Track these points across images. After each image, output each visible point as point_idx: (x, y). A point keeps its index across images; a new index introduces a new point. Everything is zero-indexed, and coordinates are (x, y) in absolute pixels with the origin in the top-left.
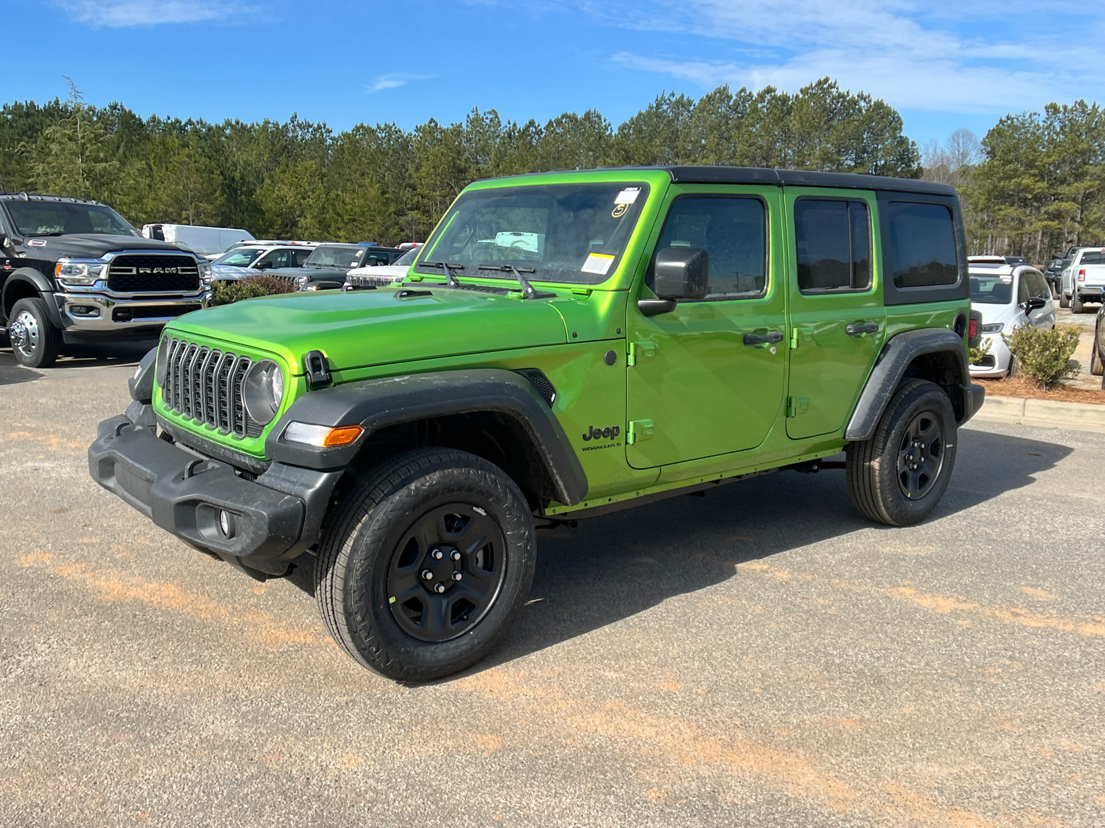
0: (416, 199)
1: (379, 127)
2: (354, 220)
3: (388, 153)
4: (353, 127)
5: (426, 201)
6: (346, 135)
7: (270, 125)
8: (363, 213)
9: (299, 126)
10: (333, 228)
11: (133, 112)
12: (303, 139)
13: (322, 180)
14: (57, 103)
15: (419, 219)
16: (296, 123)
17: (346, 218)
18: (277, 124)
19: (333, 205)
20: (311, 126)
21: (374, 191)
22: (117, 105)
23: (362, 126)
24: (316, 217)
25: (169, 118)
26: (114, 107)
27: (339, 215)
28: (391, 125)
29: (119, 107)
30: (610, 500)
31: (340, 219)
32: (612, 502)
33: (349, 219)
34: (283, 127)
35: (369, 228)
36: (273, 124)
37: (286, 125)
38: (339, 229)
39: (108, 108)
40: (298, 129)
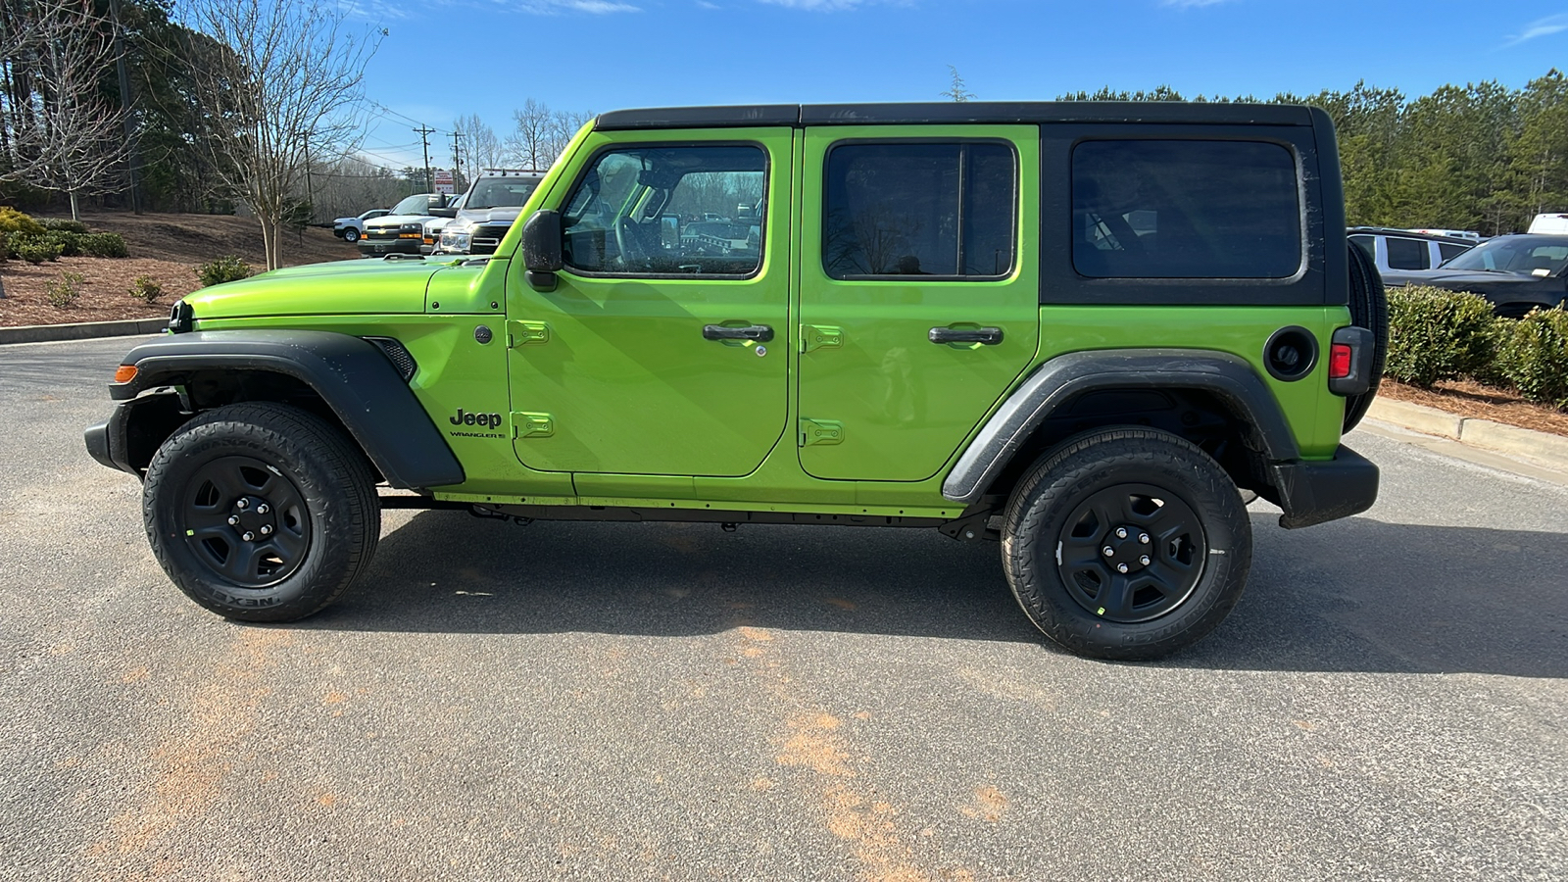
0: (1507, 176)
1: (1470, 88)
2: (1406, 204)
3: (1478, 118)
4: (1435, 90)
5: (1521, 178)
6: (1425, 101)
7: (1328, 97)
8: (1420, 196)
9: (1364, 94)
10: (1377, 213)
11: (1179, 94)
12: (1366, 109)
13: (1373, 156)
14: (1106, 92)
15: (1509, 201)
16: (1360, 91)
17: (1395, 201)
18: (1338, 95)
19: (1381, 185)
20: (1379, 93)
21: (1440, 166)
22: (1164, 88)
23: (1447, 88)
24: (1357, 200)
25: (1217, 98)
26: (1161, 91)
27: (1387, 197)
28: (1489, 83)
29: (1166, 90)
30: (523, 500)
31: (1387, 202)
32: (525, 503)
33: (1400, 202)
34: (1344, 97)
35: (1425, 212)
36: (1333, 95)
37: (1349, 94)
38: (1385, 214)
39: (1155, 93)
40: (1362, 98)
